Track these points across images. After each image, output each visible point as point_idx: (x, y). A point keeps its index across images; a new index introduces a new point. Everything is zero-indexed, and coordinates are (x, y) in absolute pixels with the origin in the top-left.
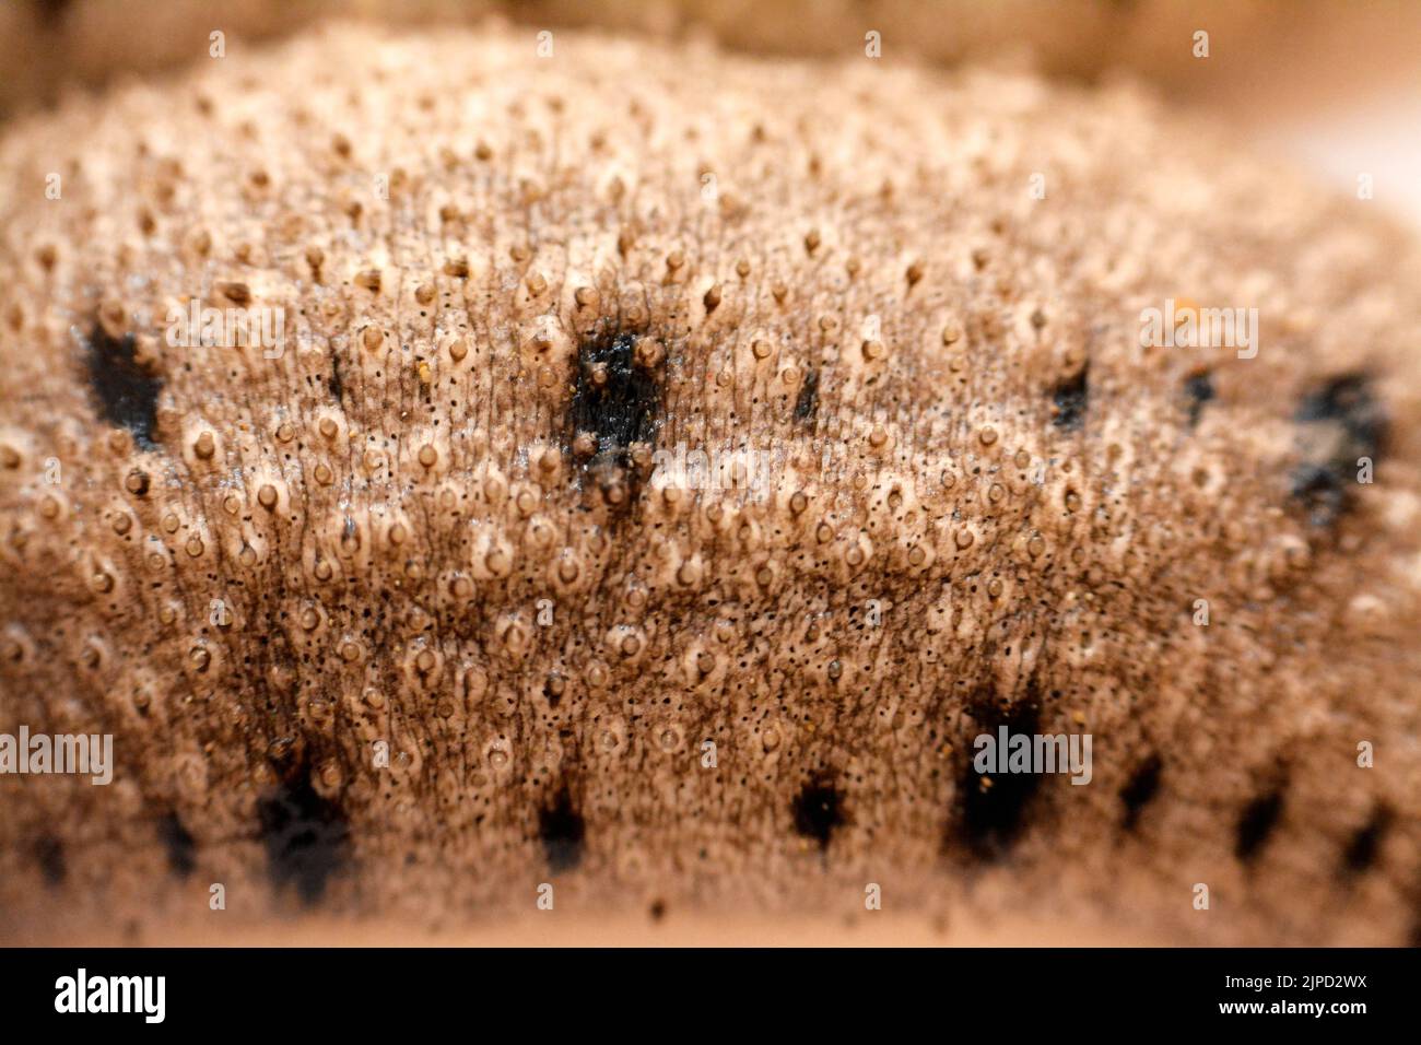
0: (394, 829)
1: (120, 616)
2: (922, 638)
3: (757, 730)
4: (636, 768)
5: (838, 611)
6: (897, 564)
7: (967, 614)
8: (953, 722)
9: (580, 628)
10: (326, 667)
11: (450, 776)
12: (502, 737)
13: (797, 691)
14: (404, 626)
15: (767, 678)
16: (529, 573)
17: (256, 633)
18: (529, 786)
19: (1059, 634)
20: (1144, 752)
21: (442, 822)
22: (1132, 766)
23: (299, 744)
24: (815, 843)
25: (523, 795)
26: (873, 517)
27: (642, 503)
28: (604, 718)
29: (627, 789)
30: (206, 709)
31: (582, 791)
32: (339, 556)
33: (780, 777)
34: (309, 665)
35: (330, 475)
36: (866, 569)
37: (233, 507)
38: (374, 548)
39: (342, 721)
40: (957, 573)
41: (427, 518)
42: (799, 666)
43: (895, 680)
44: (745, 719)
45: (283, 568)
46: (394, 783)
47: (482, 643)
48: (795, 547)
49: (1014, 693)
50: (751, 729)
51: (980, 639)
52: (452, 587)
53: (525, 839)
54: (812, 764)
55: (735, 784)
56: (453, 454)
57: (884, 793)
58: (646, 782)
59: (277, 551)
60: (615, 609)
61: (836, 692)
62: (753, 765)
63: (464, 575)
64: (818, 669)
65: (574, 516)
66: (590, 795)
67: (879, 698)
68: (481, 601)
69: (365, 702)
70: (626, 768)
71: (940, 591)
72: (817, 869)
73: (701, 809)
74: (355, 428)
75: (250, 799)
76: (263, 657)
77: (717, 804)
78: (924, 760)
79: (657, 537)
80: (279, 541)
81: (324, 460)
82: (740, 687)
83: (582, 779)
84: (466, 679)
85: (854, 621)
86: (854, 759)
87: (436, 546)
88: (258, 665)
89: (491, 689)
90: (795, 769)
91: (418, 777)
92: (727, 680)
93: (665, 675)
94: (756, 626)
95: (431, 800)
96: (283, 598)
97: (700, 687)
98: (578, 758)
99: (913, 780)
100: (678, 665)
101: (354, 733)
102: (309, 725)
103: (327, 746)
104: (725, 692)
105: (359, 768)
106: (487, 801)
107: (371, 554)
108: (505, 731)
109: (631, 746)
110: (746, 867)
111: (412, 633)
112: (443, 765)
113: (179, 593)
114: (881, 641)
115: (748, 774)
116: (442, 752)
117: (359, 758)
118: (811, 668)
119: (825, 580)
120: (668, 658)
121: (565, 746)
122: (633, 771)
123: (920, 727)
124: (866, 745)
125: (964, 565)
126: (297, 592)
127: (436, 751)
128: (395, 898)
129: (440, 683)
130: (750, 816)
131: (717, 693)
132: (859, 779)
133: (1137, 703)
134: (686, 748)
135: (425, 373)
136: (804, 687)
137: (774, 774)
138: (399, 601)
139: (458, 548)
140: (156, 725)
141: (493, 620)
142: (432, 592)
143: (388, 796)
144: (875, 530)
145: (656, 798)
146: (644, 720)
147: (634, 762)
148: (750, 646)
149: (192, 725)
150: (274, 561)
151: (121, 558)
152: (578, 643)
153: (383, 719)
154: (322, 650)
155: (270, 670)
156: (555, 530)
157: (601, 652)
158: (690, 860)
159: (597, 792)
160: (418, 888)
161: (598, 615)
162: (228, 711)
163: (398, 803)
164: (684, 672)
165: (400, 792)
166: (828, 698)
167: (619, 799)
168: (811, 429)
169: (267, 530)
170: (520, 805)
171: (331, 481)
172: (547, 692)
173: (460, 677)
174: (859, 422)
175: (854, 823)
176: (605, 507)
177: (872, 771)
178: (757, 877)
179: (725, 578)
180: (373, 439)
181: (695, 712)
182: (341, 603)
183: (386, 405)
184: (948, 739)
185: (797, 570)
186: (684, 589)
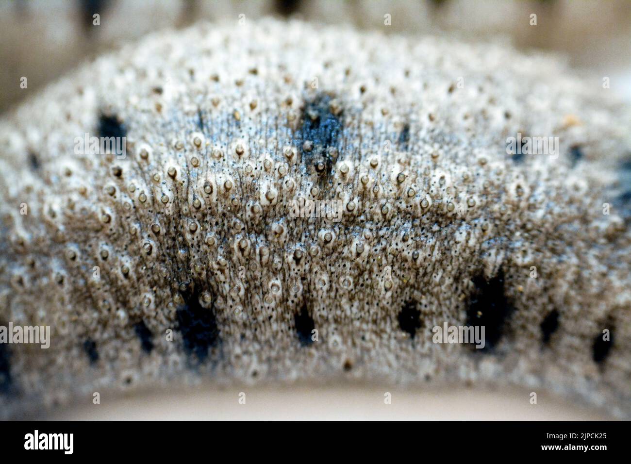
0: (235, 322)
1: (114, 234)
2: (453, 244)
3: (382, 281)
4: (334, 297)
5: (416, 228)
6: (442, 210)
7: (472, 235)
8: (465, 284)
9: (307, 230)
10: (201, 249)
11: (257, 297)
12: (277, 279)
13: (399, 263)
14: (233, 228)
15: (386, 256)
16: (284, 203)
17: (170, 236)
18: (290, 303)
19: (512, 250)
20: (550, 308)
21: (255, 319)
22: (545, 313)
23: (192, 285)
24: (409, 335)
25: (288, 307)
26: (433, 188)
27: (333, 173)
28: (319, 272)
29: (330, 307)
30: (152, 272)
31: (312, 307)
32: (204, 197)
33: (393, 303)
34: (194, 249)
35: (198, 161)
36: (429, 211)
37: (157, 178)
38: (219, 192)
39: (210, 273)
40: (468, 217)
41: (240, 179)
42: (400, 252)
43: (440, 262)
44: (377, 275)
45: (180, 205)
46: (233, 300)
47: (266, 236)
48: (398, 198)
49: (492, 274)
50: (380, 279)
51: (477, 248)
52: (252, 209)
53: (289, 328)
54: (406, 298)
55: (374, 305)
56: (250, 150)
57: (436, 313)
58: (338, 304)
59: (177, 197)
60: (321, 221)
61: (416, 264)
62: (381, 296)
63: (257, 203)
64: (408, 254)
65: (303, 178)
66: (316, 309)
67: (434, 269)
68: (265, 217)
69: (218, 263)
70: (330, 297)
71: (460, 225)
72: (410, 348)
73: (361, 317)
74: (208, 141)
75: (174, 310)
76: (174, 246)
77: (367, 314)
78: (453, 300)
79: (339, 189)
80: (177, 193)
81: (195, 155)
82: (374, 260)
83: (312, 301)
84: (260, 251)
85: (423, 234)
86: (423, 297)
87: (245, 191)
88: (172, 250)
89: (271, 257)
90: (399, 299)
91: (243, 298)
92: (369, 257)
93: (343, 253)
94: (381, 233)
95: (250, 308)
96: (181, 219)
97: (358, 259)
98: (309, 291)
99: (449, 309)
100: (348, 249)
101: (215, 278)
102: (196, 275)
103: (204, 284)
104: (368, 262)
105: (218, 294)
106: (273, 310)
107: (217, 195)
108: (278, 276)
109: (331, 286)
110: (381, 345)
111: (237, 231)
112: (253, 292)
113: (137, 220)
114: (436, 243)
115: (379, 301)
116: (253, 286)
117: (218, 289)
118: (405, 253)
119: (410, 214)
120: (344, 246)
121: (303, 285)
122: (332, 299)
123: (452, 285)
124: (428, 291)
125: (472, 214)
126: (186, 215)
127: (250, 285)
128: (238, 357)
129: (250, 254)
130: (381, 320)
131: (365, 263)
132: (426, 306)
133: (547, 285)
134: (353, 288)
135: (238, 116)
136: (402, 262)
137: (390, 301)
138: (231, 217)
139: (254, 192)
140: (132, 282)
141: (270, 225)
142: (244, 212)
143: (231, 307)
144: (433, 194)
145: (342, 311)
146: (335, 274)
147: (332, 294)
148: (379, 242)
149: (146, 280)
150: (176, 202)
151: (113, 207)
152: (306, 237)
153: (227, 271)
154: (199, 242)
155: (177, 252)
156: (295, 183)
157: (316, 241)
158: (358, 341)
159: (318, 308)
160: (246, 352)
161: (314, 224)
162: (161, 271)
163: (235, 309)
164: (351, 252)
165: (236, 304)
166: (412, 267)
167: (327, 312)
168: (406, 148)
169: (173, 187)
170: (287, 312)
171: (198, 165)
172: (295, 258)
173: (258, 251)
174: (427, 148)
175: (424, 327)
176: (316, 173)
177: (431, 303)
178: (386, 350)
179: (367, 210)
180: (216, 145)
181: (356, 271)
182: (205, 220)
183: (222, 130)
184: (463, 292)
185: (399, 208)
186: (350, 213)
